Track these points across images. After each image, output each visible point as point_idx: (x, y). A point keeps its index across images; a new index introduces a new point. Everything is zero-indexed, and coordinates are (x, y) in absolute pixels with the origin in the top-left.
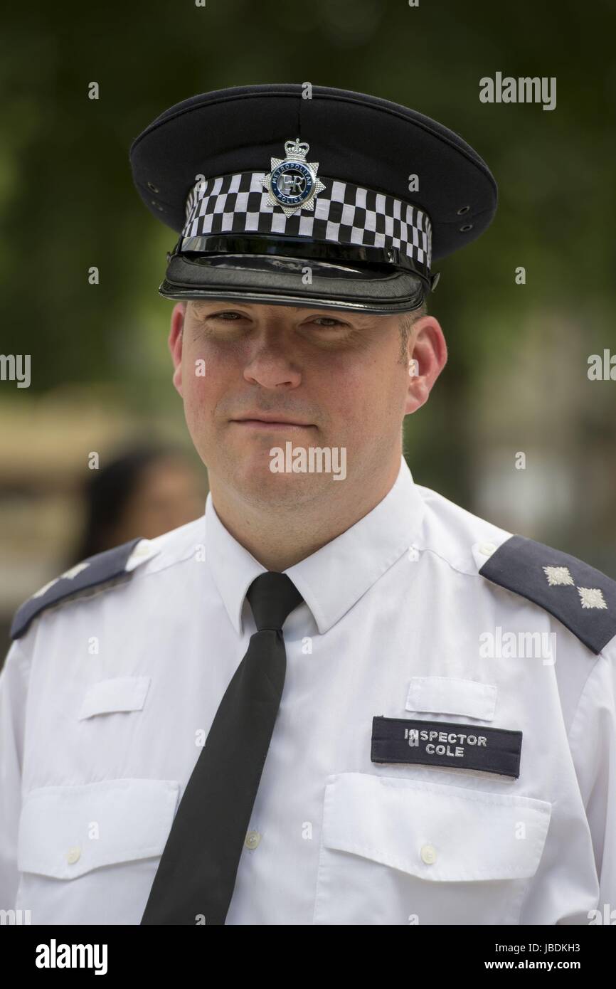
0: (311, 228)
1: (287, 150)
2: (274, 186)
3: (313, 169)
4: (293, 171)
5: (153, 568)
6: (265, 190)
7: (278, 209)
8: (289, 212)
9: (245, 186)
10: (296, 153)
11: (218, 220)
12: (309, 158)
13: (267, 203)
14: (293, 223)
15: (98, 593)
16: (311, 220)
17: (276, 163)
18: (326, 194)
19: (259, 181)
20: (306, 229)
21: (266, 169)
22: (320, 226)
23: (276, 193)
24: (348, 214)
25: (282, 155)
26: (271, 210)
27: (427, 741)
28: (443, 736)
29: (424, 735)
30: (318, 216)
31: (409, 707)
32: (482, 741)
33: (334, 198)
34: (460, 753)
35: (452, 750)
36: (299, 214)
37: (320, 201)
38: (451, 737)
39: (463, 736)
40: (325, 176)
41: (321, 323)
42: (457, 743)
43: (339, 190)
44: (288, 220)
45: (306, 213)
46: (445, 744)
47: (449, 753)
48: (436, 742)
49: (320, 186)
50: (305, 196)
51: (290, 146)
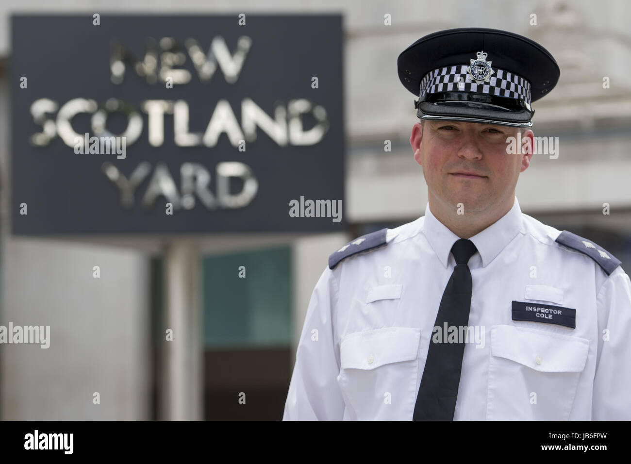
0: (488, 89)
1: (478, 56)
2: (472, 71)
3: (489, 63)
4: (480, 65)
5: (396, 241)
6: (468, 73)
7: (474, 81)
8: (479, 83)
9: (458, 71)
10: (482, 57)
11: (445, 86)
12: (487, 60)
13: (469, 78)
14: (480, 87)
15: (371, 251)
16: (488, 86)
17: (473, 61)
18: (495, 75)
19: (465, 69)
20: (486, 90)
21: (468, 64)
22: (492, 89)
23: (473, 74)
24: (504, 84)
25: (476, 58)
26: (470, 82)
27: (536, 312)
28: (543, 310)
29: (535, 310)
30: (491, 84)
31: (526, 298)
32: (559, 312)
33: (498, 77)
34: (550, 317)
35: (547, 316)
36: (483, 83)
37: (492, 78)
38: (546, 311)
39: (551, 310)
40: (494, 67)
41: (490, 132)
42: (549, 313)
43: (500, 73)
44: (478, 86)
45: (486, 83)
46: (543, 313)
47: (546, 317)
48: (540, 312)
49: (493, 72)
50: (485, 75)
51: (479, 54)
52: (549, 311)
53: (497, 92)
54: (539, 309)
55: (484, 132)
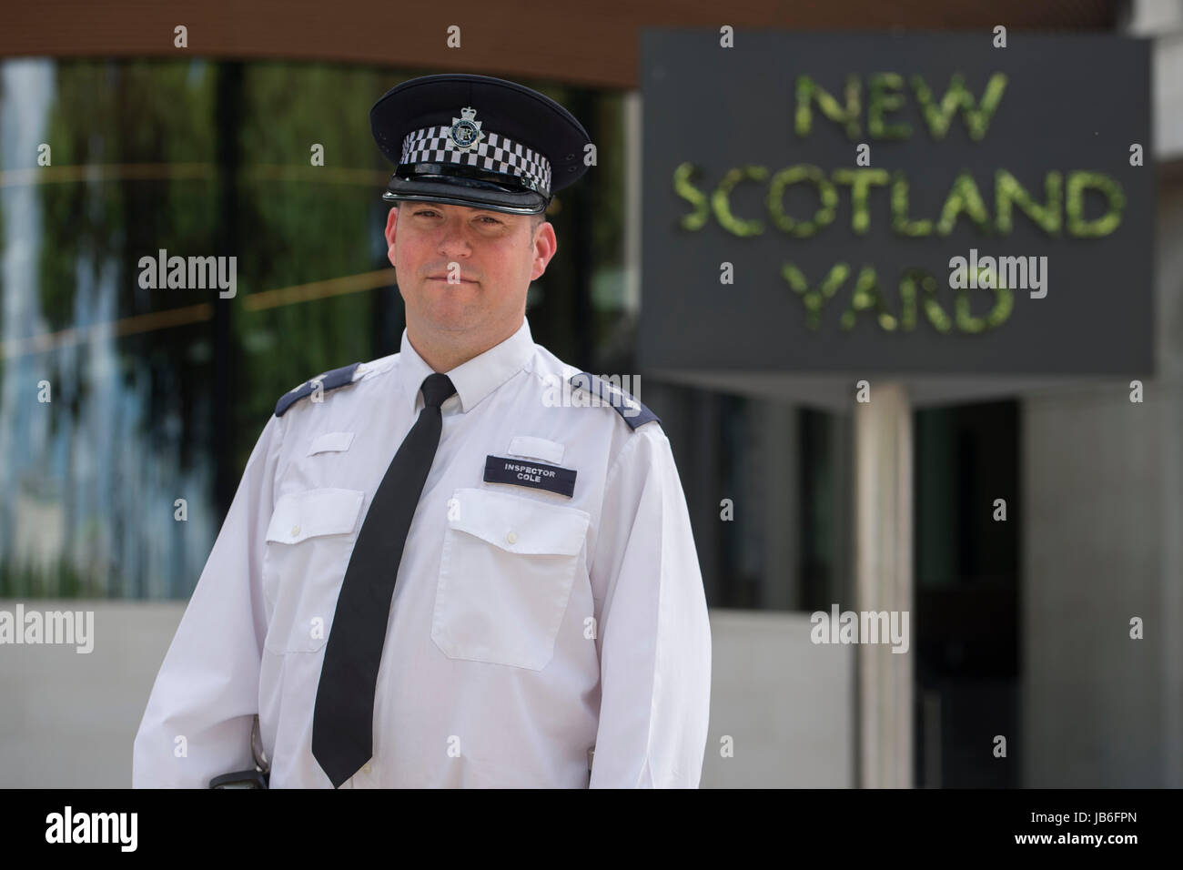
0: (475, 160)
1: (463, 113)
2: (454, 134)
3: (478, 125)
4: (466, 126)
5: (365, 378)
6: (448, 137)
7: (456, 149)
8: (463, 150)
9: (437, 135)
10: (468, 115)
12: (476, 119)
13: (450, 145)
14: (465, 157)
15: (332, 392)
16: (476, 155)
17: (455, 121)
18: (485, 141)
19: (445, 132)
20: (472, 161)
21: (449, 124)
22: (481, 160)
23: (455, 139)
24: (499, 154)
25: (460, 117)
26: (452, 149)
27: (519, 472)
28: (528, 470)
29: (517, 468)
30: (480, 153)
31: (510, 453)
32: (552, 474)
33: (490, 143)
34: (537, 479)
35: (533, 478)
36: (468, 151)
37: (481, 145)
38: (533, 471)
39: (540, 471)
40: (486, 129)
41: (485, 221)
42: (537, 474)
43: (493, 138)
44: (462, 155)
45: (473, 151)
46: (530, 474)
47: (531, 480)
48: (524, 472)
49: (482, 136)
50: (472, 141)
51: (465, 111)
52: (538, 472)
53: (488, 164)
54: (523, 468)
55: (476, 220)
